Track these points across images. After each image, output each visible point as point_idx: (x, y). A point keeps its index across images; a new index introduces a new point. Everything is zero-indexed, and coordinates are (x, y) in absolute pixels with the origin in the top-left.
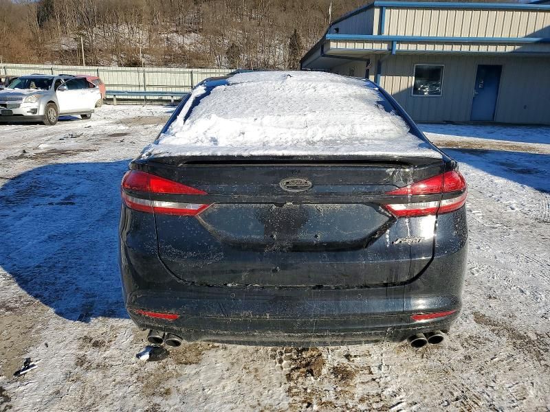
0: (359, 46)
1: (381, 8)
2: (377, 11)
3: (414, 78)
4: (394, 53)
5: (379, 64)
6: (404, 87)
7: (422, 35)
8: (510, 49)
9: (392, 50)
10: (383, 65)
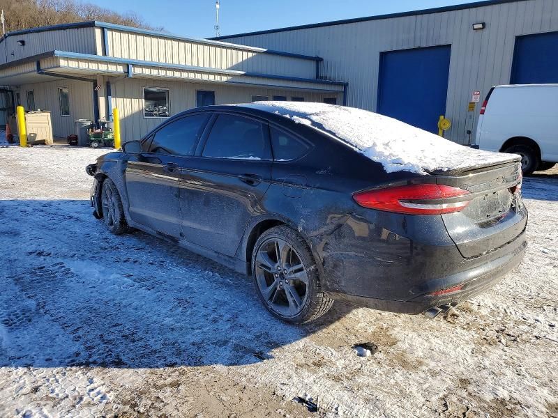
0: (83, 65)
1: (103, 29)
2: (98, 32)
3: (143, 100)
4: (131, 75)
5: (108, 85)
6: (136, 109)
7: (139, 59)
8: (224, 79)
9: (128, 72)
10: (112, 87)
